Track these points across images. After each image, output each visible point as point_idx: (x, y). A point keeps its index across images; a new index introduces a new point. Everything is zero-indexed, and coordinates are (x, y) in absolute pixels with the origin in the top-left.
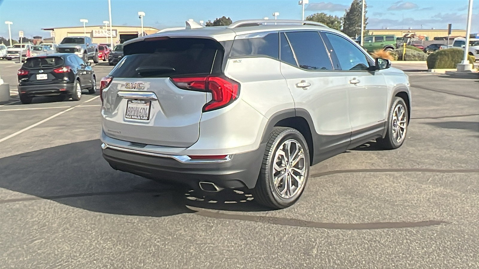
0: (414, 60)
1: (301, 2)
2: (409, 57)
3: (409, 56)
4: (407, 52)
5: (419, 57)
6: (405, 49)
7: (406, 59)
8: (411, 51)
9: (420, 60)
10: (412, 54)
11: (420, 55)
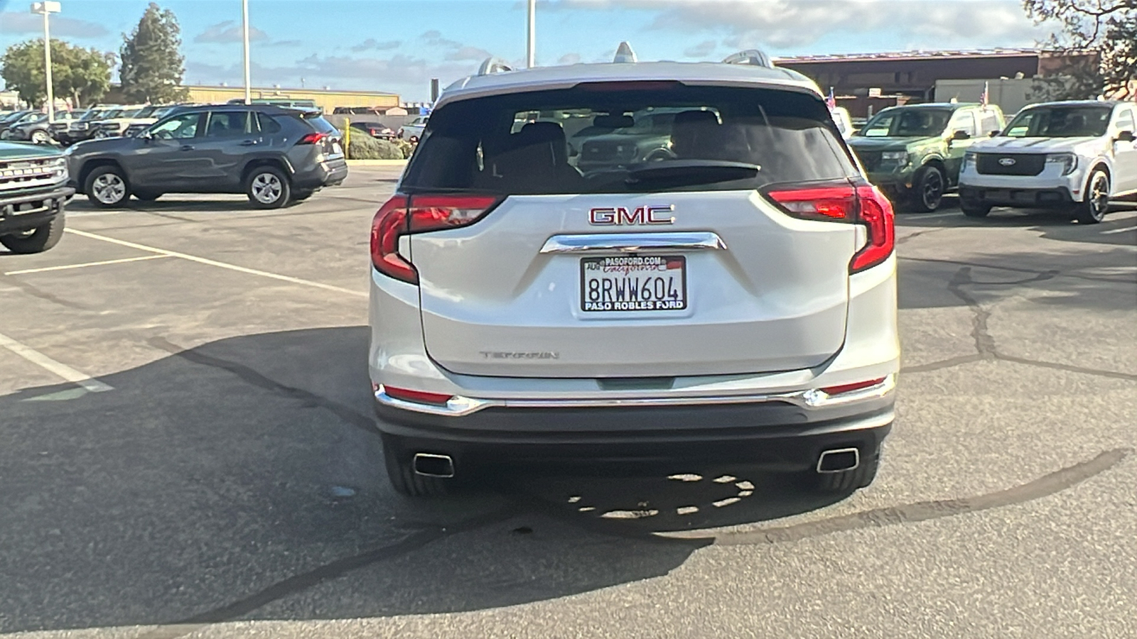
0: (370, 159)
1: (37, 6)
2: (359, 151)
3: (360, 149)
4: (354, 140)
5: (380, 150)
6: (348, 132)
7: (353, 154)
8: (363, 137)
9: (383, 158)
10: (365, 143)
11: (382, 146)
